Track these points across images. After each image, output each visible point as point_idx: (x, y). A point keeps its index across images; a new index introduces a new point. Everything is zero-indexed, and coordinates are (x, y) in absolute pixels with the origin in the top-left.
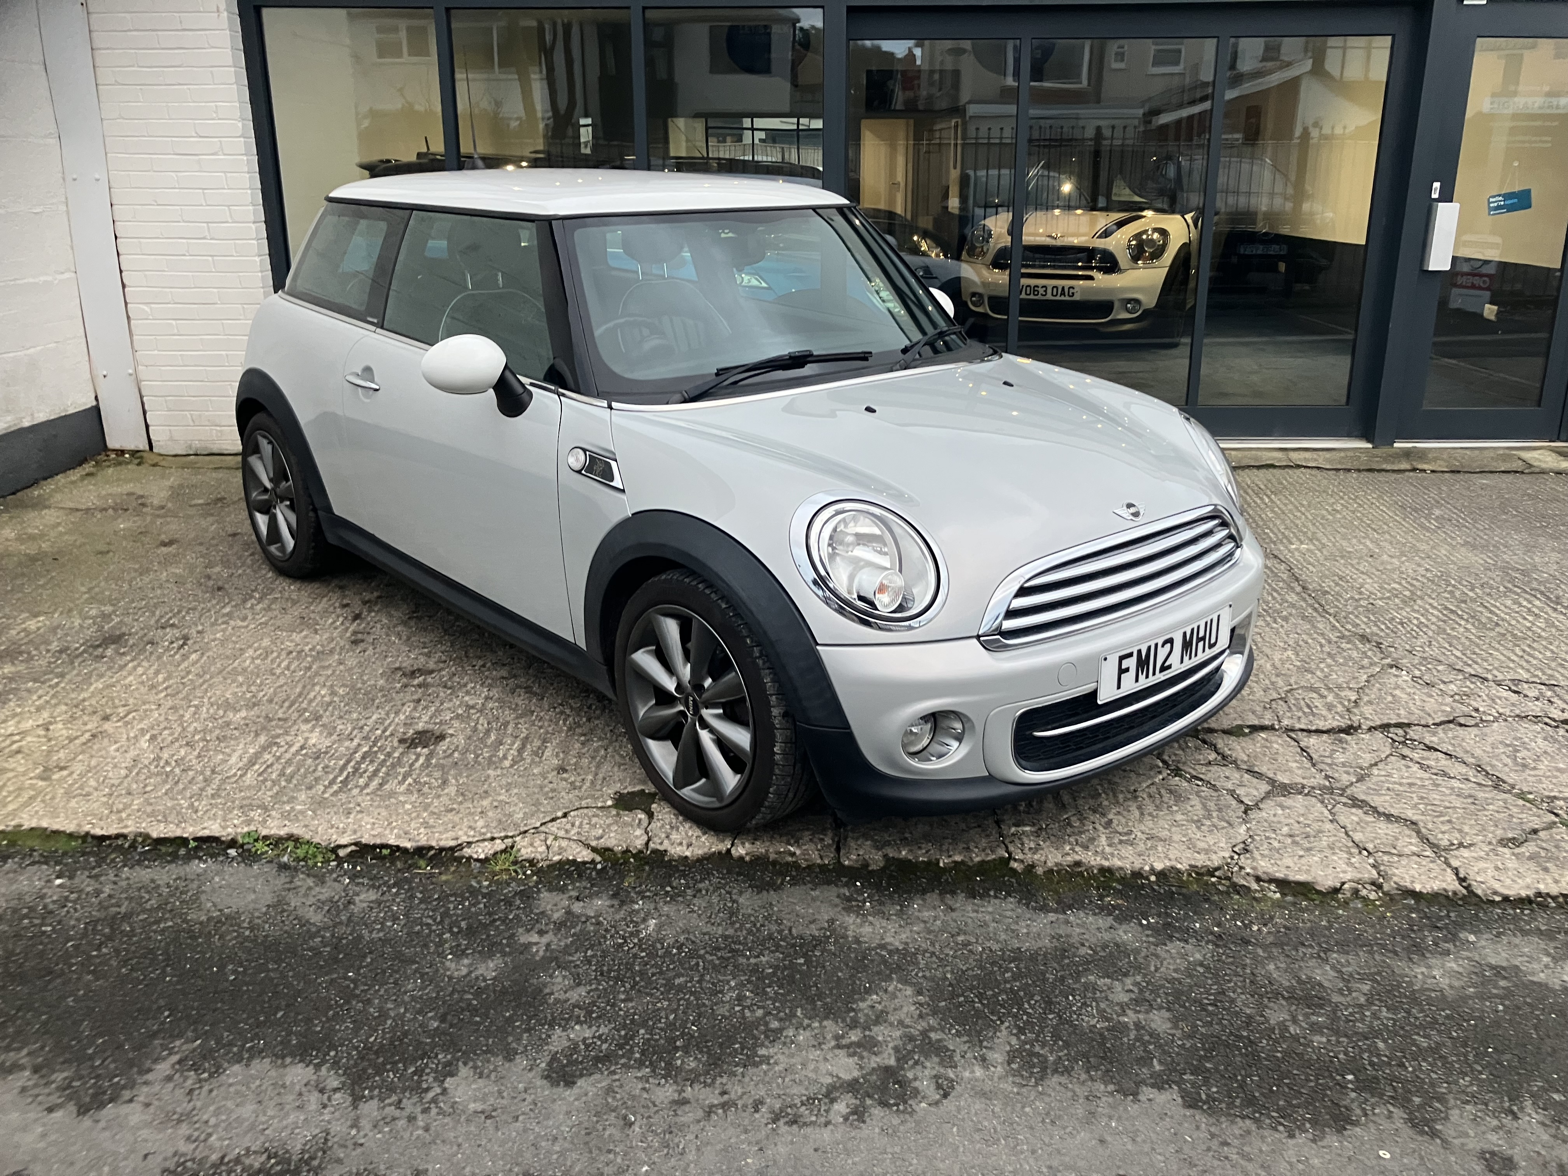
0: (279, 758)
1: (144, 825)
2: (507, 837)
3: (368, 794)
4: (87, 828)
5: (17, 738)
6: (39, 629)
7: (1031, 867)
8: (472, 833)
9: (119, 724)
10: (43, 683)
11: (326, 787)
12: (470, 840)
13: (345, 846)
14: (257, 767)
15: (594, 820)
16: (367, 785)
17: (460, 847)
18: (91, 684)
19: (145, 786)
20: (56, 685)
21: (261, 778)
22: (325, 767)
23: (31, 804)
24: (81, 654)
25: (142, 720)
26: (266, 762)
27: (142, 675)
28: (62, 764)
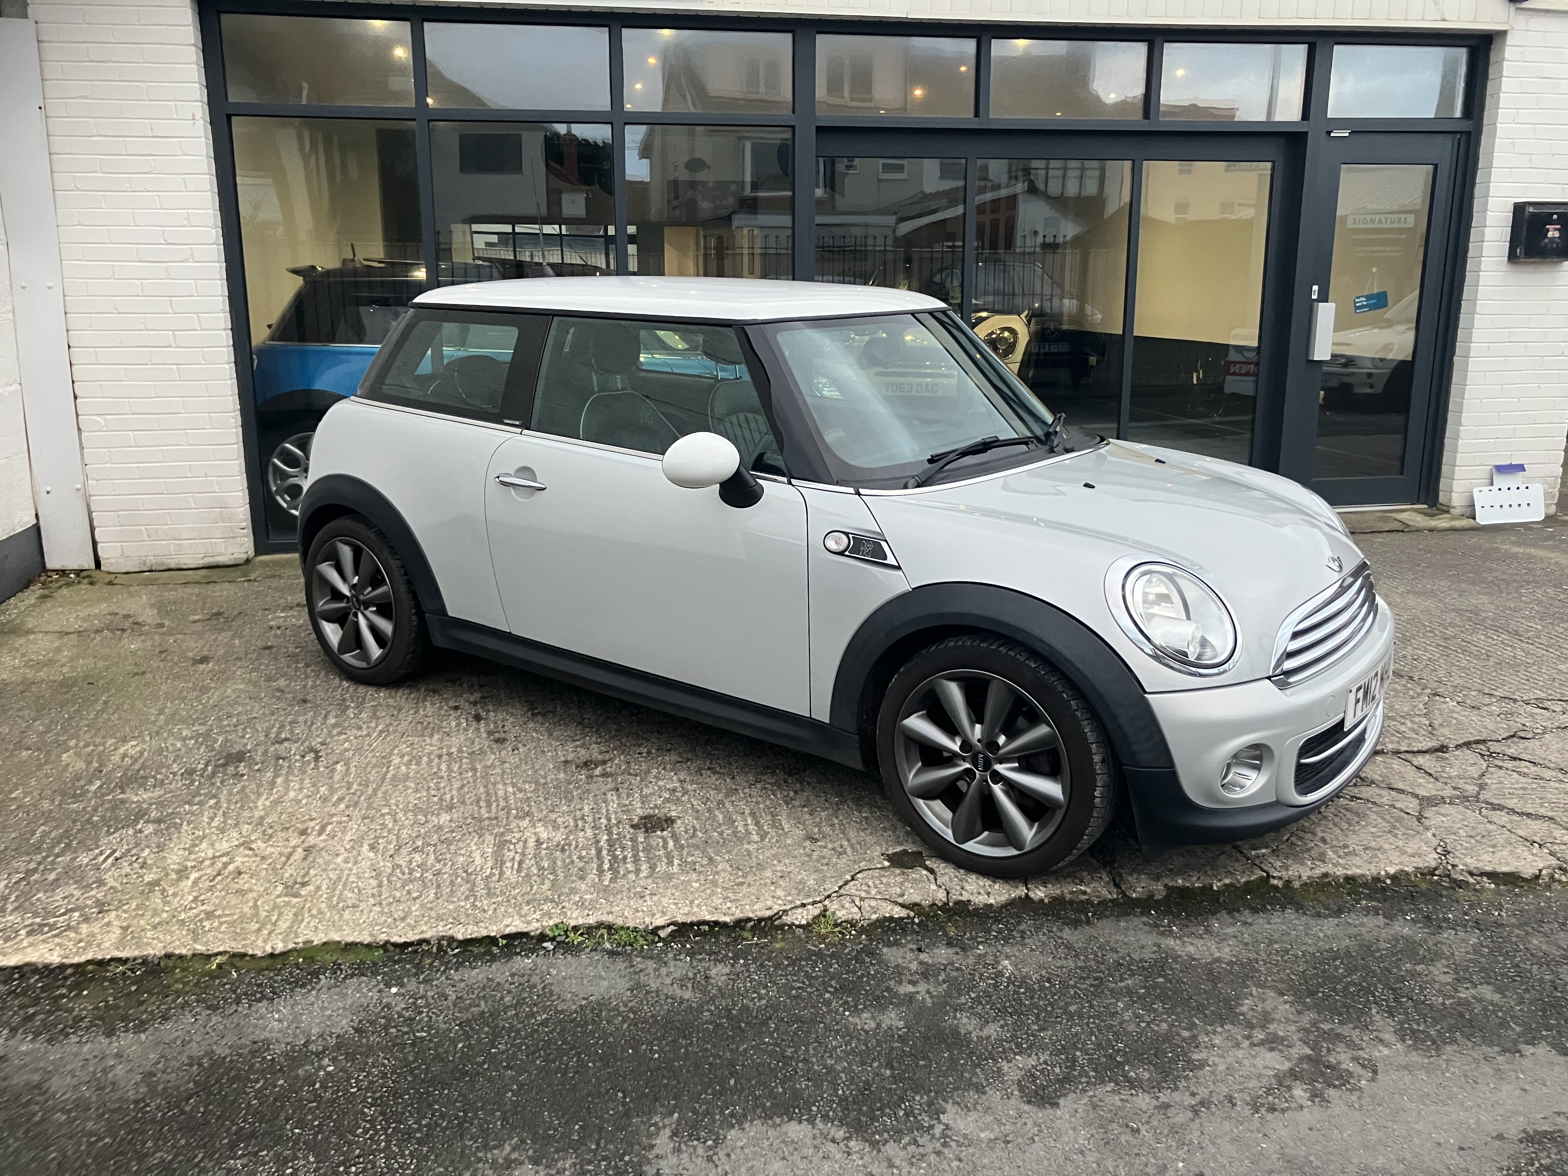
0: (523, 854)
1: (440, 928)
2: (814, 903)
3: (646, 878)
4: (383, 937)
5: (224, 859)
6: (141, 753)
7: (1288, 883)
8: (780, 902)
9: (323, 837)
10: (200, 803)
11: (599, 876)
12: (783, 908)
13: (663, 927)
14: (509, 864)
15: (884, 880)
16: (638, 871)
17: (778, 916)
18: (254, 802)
19: (409, 893)
20: (217, 806)
21: (523, 874)
22: (581, 858)
23: (302, 921)
24: (214, 774)
25: (344, 831)
26: (513, 859)
27: (301, 789)
28: (299, 880)
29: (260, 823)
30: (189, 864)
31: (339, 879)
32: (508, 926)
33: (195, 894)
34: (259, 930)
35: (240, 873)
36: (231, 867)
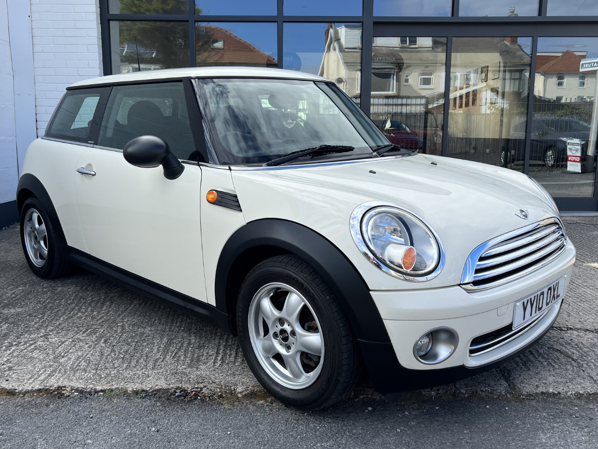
1: (121, 384)
5: (32, 342)
9: (85, 335)
11: (214, 363)
18: (60, 317)
19: (114, 364)
20: (42, 317)
21: (175, 359)
22: (207, 353)
23: (53, 375)
24: (49, 303)
25: (95, 333)
26: (172, 352)
27: (84, 313)
28: (62, 354)
29: (58, 327)
30: (14, 343)
31: (83, 355)
32: (157, 385)
33: (8, 358)
34: (31, 378)
35: (36, 349)
36: (33, 347)
